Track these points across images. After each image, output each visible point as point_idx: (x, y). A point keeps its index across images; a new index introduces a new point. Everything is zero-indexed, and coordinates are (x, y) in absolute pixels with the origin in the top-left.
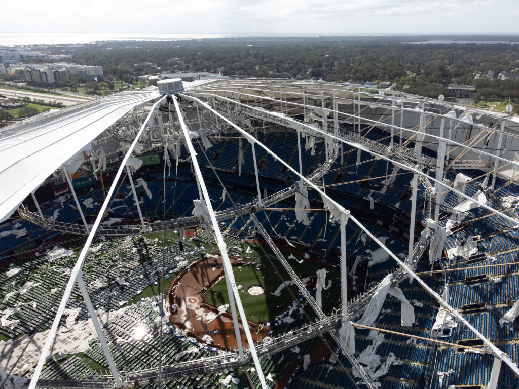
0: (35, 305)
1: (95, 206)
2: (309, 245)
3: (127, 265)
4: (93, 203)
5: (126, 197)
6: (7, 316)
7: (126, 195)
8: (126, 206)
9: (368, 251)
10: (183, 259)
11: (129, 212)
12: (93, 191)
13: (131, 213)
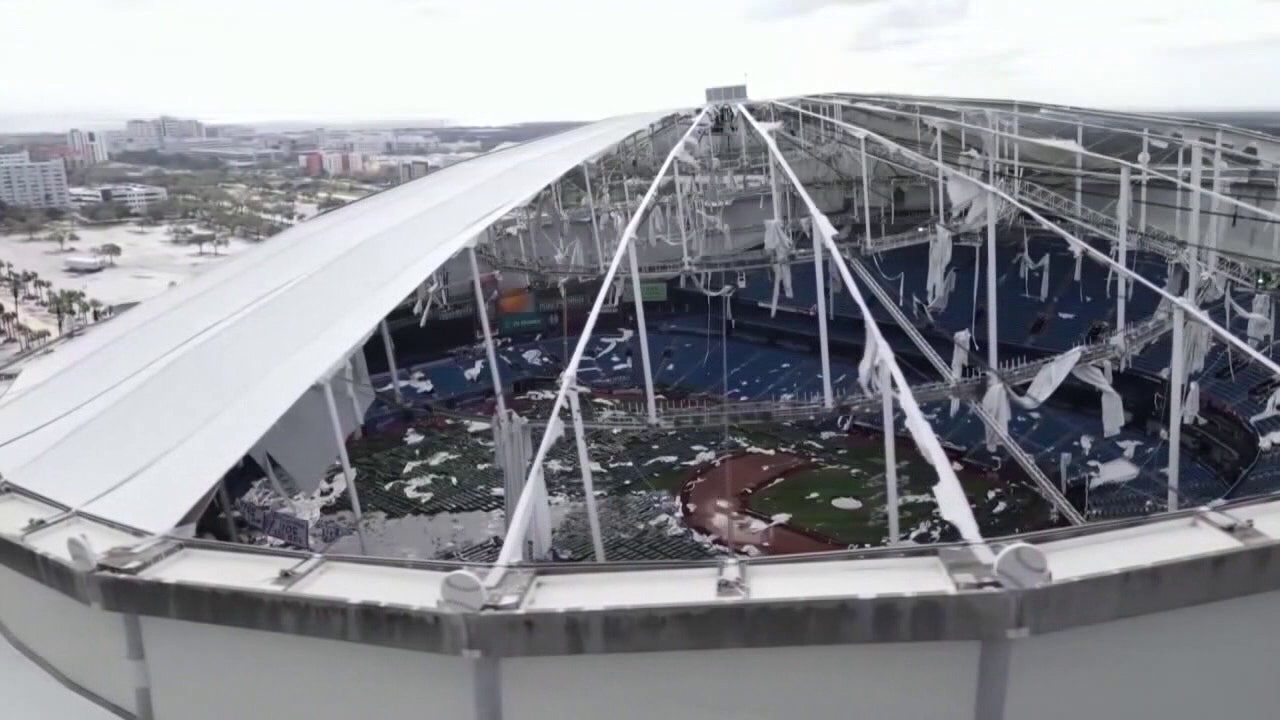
0: (454, 480)
1: (542, 362)
2: (964, 448)
3: (605, 448)
4: (541, 357)
5: (600, 355)
6: (414, 487)
7: (599, 352)
8: (599, 370)
9: (1092, 463)
10: (706, 449)
11: (604, 378)
12: (540, 339)
13: (608, 380)
